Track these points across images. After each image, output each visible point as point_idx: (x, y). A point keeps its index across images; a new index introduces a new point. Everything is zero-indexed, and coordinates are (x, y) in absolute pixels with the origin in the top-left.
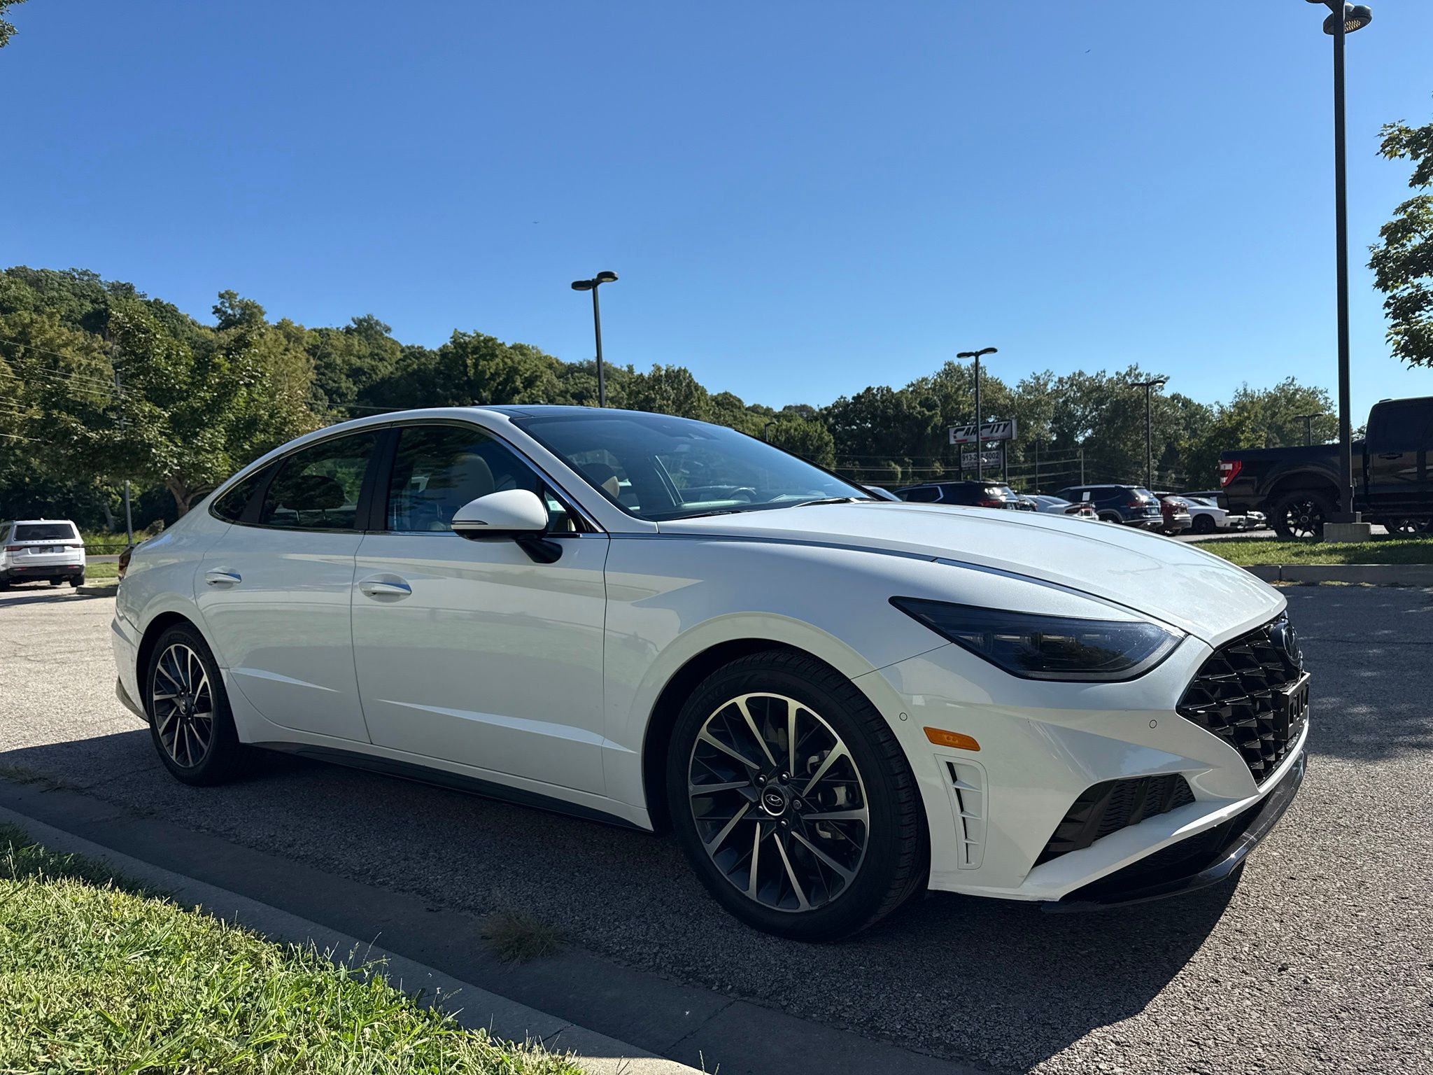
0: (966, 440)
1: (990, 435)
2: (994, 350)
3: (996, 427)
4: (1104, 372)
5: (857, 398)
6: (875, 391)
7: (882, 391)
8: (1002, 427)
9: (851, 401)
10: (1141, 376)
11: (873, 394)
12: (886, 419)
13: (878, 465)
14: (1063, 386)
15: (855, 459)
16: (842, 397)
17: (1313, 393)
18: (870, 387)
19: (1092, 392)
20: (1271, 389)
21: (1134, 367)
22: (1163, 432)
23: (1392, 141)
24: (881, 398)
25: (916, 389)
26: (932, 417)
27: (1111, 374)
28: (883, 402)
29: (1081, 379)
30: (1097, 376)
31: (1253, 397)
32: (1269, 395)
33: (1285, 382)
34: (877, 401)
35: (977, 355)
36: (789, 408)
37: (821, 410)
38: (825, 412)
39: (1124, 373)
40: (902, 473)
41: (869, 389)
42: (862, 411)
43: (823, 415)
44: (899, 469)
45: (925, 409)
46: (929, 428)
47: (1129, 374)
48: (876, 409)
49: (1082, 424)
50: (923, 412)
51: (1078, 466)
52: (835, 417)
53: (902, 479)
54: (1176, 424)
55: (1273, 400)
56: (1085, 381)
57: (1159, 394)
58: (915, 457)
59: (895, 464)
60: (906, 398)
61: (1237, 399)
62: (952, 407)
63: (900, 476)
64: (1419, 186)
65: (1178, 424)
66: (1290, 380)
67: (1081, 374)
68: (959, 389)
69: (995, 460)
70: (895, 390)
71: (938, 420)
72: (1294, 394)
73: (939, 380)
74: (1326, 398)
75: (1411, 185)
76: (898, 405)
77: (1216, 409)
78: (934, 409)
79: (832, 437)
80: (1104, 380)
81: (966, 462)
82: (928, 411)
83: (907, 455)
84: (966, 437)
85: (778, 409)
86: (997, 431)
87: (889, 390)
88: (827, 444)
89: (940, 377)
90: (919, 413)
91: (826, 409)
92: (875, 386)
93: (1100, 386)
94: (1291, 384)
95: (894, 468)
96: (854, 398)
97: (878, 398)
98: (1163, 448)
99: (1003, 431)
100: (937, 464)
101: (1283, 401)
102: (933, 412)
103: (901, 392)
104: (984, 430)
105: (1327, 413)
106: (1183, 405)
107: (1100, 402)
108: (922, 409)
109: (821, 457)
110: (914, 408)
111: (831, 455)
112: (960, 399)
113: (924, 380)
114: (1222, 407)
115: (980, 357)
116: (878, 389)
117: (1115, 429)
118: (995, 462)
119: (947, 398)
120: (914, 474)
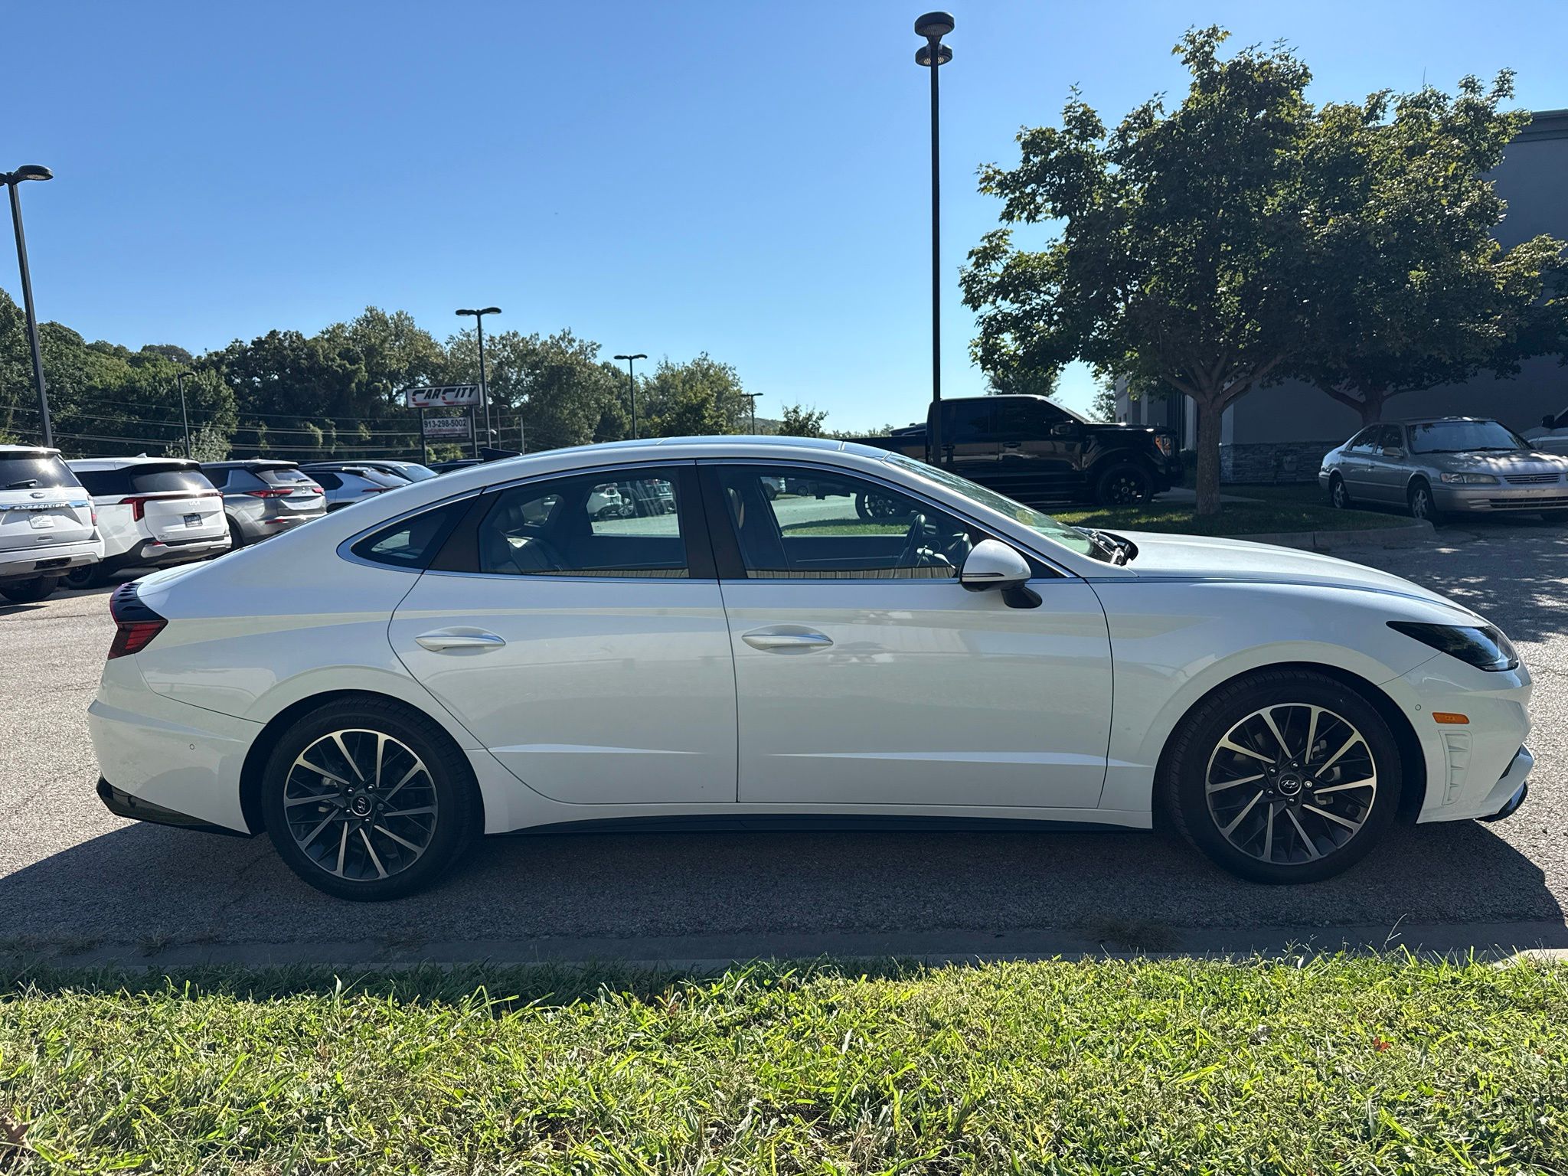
0: (427, 404)
1: (454, 400)
2: (497, 311)
3: (461, 391)
4: (537, 335)
5: (258, 344)
6: (281, 336)
7: (291, 337)
8: (468, 391)
9: (250, 345)
10: (574, 341)
11: (279, 339)
12: (297, 369)
13: (292, 426)
14: (495, 347)
15: (260, 419)
16: (237, 341)
17: (724, 368)
18: (275, 331)
19: (526, 355)
20: (688, 364)
21: (567, 331)
22: (597, 401)
23: (988, 179)
24: (290, 345)
25: (333, 335)
26: (355, 372)
27: (544, 337)
28: (293, 350)
29: (516, 339)
30: (531, 339)
31: (673, 370)
32: (688, 369)
33: (700, 356)
34: (286, 348)
35: (479, 314)
36: (150, 348)
37: (210, 355)
38: (215, 358)
39: (557, 338)
40: (324, 437)
41: (273, 334)
42: (266, 360)
43: (213, 362)
44: (319, 432)
45: (346, 362)
46: (353, 385)
47: (562, 338)
48: (285, 357)
49: (518, 388)
50: (344, 365)
51: (517, 434)
52: (230, 365)
53: (324, 444)
54: (609, 393)
55: (692, 374)
56: (519, 342)
57: (593, 362)
58: (337, 419)
59: (314, 426)
60: (322, 347)
61: (660, 372)
62: (378, 362)
63: (321, 440)
64: (1005, 221)
65: (611, 393)
66: (704, 355)
67: (515, 335)
68: (384, 341)
69: (462, 427)
70: (307, 337)
71: (364, 375)
72: (708, 369)
73: (359, 327)
74: (734, 375)
75: (1001, 220)
76: (312, 355)
77: (641, 381)
78: (357, 363)
79: (231, 391)
80: (538, 343)
81: (429, 428)
82: (350, 365)
83: (328, 416)
84: (427, 400)
85: (135, 348)
86: (462, 396)
87: (299, 336)
88: (225, 400)
89: (361, 325)
90: (340, 366)
91: (216, 354)
92: (282, 330)
93: (535, 349)
94: (705, 359)
95: (313, 431)
96: (253, 343)
97: (286, 344)
98: (599, 417)
99: (470, 396)
100: (362, 427)
101: (700, 377)
102: (357, 366)
103: (314, 339)
104: (448, 393)
105: (735, 389)
106: (613, 374)
107: (535, 366)
108: (343, 362)
109: (218, 415)
110: (333, 360)
111: (231, 414)
112: (386, 353)
113: (341, 326)
114: (646, 378)
115: (482, 317)
116: (285, 334)
117: (551, 396)
118: (463, 430)
119: (371, 352)
120: (338, 438)
